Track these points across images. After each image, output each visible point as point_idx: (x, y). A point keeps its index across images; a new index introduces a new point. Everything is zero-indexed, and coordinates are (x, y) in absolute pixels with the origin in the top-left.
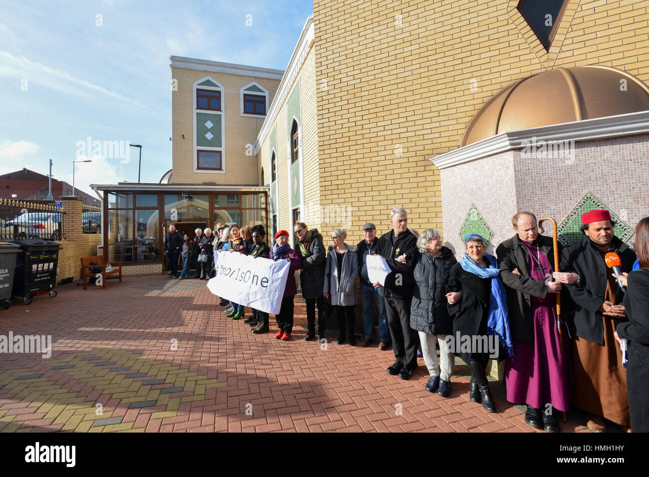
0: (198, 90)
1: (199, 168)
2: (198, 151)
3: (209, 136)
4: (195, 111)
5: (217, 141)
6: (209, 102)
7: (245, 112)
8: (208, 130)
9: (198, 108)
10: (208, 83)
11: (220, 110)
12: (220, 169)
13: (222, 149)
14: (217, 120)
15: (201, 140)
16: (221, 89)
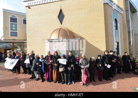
0: (11, 17)
1: (11, 36)
2: (11, 32)
3: (14, 28)
4: (10, 22)
5: (16, 30)
6: (14, 21)
7: (24, 23)
8: (13, 27)
9: (11, 22)
10: (13, 16)
11: (17, 22)
12: (17, 36)
13: (18, 32)
14: (16, 25)
15: (12, 29)
16: (17, 18)
